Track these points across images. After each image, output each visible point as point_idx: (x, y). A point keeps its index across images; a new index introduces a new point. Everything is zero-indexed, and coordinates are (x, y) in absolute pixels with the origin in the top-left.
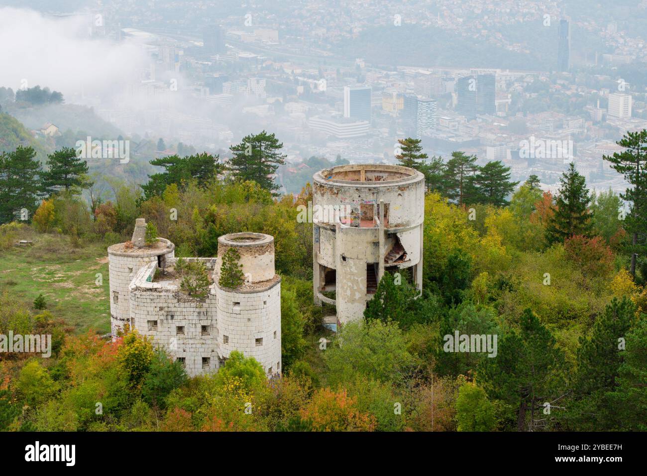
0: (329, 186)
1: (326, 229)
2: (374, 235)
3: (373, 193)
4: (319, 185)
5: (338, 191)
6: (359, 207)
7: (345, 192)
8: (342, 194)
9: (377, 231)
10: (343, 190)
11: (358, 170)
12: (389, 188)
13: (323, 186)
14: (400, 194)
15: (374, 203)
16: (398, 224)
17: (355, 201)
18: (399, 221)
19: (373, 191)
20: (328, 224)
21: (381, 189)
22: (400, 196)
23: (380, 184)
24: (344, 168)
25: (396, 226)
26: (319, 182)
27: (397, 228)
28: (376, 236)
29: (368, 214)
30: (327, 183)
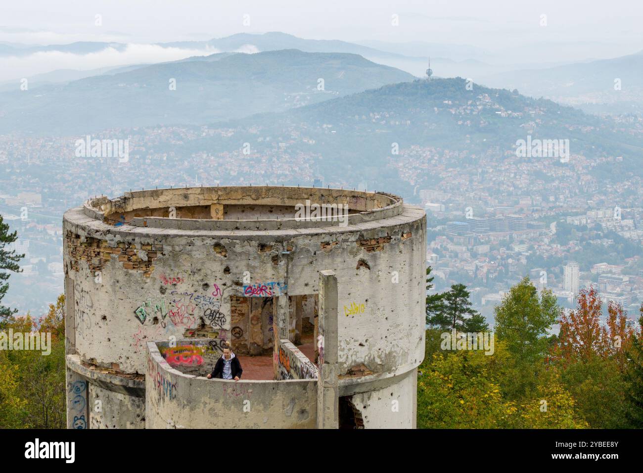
0: (118, 238)
1: (107, 386)
2: (297, 409)
3: (275, 259)
4: (83, 239)
5: (151, 254)
6: (225, 309)
7: (175, 255)
8: (165, 263)
9: (310, 393)
10: (167, 249)
11: (203, 203)
12: (327, 239)
13: (99, 241)
14: (363, 263)
15: (277, 292)
16: (358, 365)
17: (212, 289)
18: (362, 356)
19: (274, 252)
20: (113, 368)
21: (301, 242)
22: (363, 268)
23: (296, 226)
24: (162, 198)
25: (350, 373)
26: (83, 229)
27: (355, 379)
28: (303, 412)
29: (246, 336)
30: (111, 228)
